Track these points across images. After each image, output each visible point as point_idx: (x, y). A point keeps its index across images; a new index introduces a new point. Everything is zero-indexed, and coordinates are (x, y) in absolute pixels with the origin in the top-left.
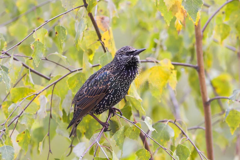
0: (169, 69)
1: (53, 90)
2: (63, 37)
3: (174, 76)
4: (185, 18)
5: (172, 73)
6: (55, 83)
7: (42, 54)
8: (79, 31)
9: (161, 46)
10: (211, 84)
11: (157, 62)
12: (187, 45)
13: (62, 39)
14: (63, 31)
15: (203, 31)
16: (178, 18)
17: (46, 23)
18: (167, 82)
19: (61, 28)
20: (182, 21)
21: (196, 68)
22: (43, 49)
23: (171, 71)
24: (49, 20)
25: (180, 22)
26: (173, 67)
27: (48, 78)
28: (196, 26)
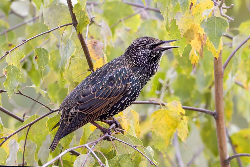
0: (179, 114)
1: (27, 134)
2: (45, 63)
3: (185, 124)
4: (202, 47)
5: (182, 119)
6: (30, 125)
7: (17, 82)
8: (65, 55)
9: (167, 88)
10: (231, 141)
11: (163, 105)
12: (201, 89)
13: (43, 65)
14: (45, 54)
15: (225, 67)
16: (193, 47)
17: (24, 43)
18: (175, 131)
19: (42, 51)
20: (199, 50)
21: (214, 115)
22: (18, 76)
23: (181, 117)
24: (27, 40)
25: (196, 51)
26: (184, 112)
27: (22, 118)
28: (216, 58)
